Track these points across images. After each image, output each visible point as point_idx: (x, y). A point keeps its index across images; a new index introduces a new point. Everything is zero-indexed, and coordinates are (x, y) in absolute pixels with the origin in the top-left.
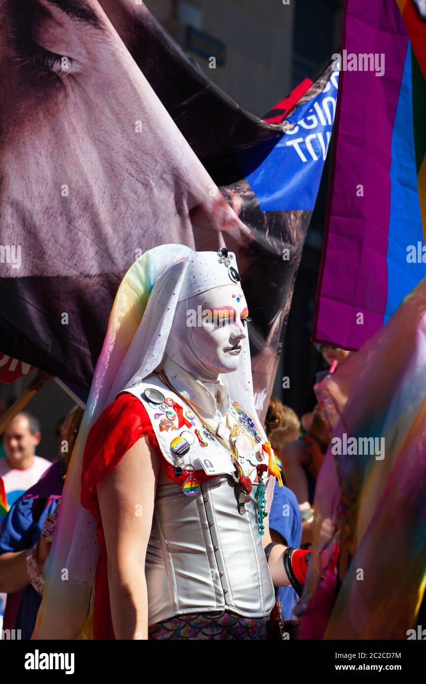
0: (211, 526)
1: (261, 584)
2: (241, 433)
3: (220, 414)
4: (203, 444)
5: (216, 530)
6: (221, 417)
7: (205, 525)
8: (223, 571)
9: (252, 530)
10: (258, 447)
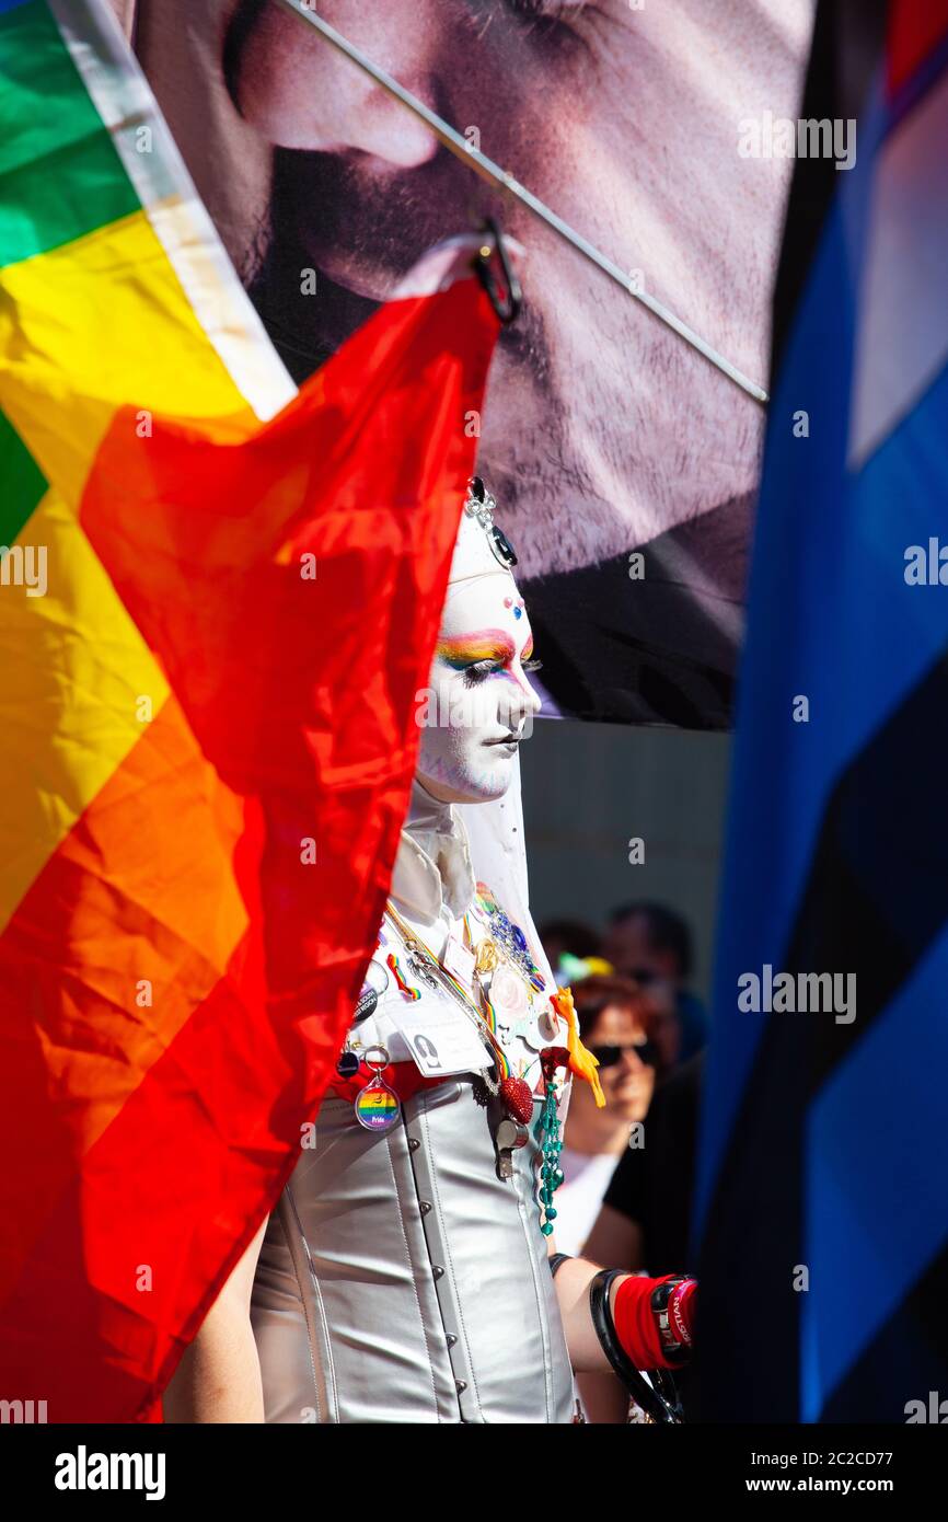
0: (427, 1211)
1: (548, 1366)
2: (500, 964)
3: (451, 913)
4: (409, 994)
5: (440, 1222)
6: (452, 920)
7: (412, 1209)
8: (457, 1331)
9: (528, 1222)
10: (542, 1003)
